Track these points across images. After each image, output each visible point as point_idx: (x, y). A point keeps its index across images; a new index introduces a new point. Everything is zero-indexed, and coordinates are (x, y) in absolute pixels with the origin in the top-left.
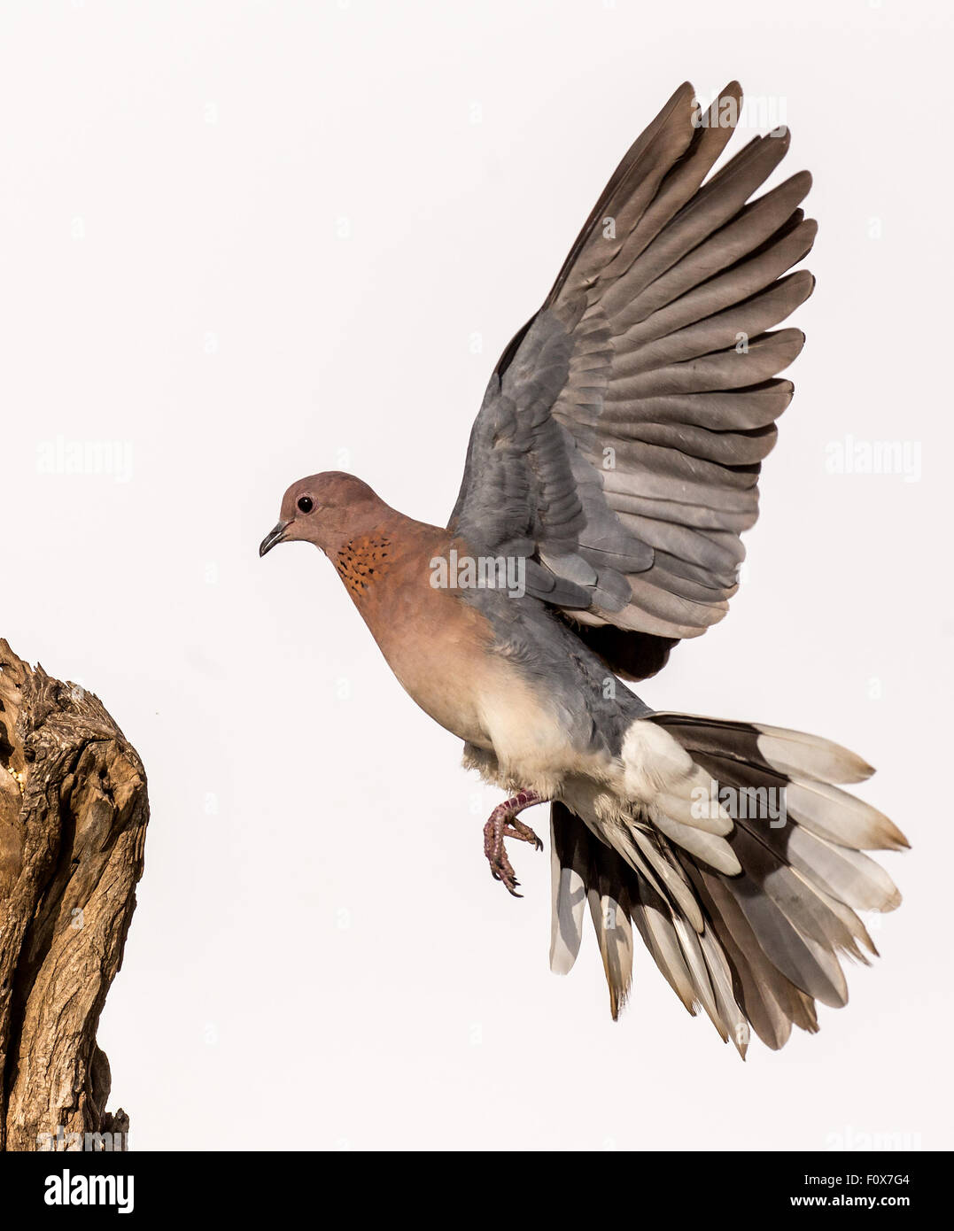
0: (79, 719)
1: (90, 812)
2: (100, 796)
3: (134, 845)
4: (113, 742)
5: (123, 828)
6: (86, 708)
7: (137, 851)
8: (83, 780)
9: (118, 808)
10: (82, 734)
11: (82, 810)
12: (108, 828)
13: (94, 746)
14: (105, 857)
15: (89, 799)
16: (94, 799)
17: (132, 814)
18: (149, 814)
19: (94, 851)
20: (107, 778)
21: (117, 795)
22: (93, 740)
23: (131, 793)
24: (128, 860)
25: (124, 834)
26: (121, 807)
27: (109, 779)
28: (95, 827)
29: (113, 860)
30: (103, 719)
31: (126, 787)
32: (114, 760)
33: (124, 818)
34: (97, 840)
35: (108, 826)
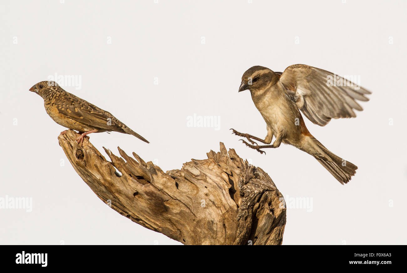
0: (263, 182)
1: (264, 218)
2: (269, 212)
3: (280, 233)
4: (275, 192)
5: (276, 226)
6: (265, 178)
7: (280, 235)
8: (263, 206)
9: (275, 218)
10: (263, 187)
11: (260, 218)
12: (271, 225)
13: (267, 193)
14: (268, 237)
15: (264, 213)
16: (266, 213)
17: (280, 220)
18: (286, 221)
19: (264, 234)
20: (271, 206)
21: (275, 212)
22: (267, 190)
23: (281, 212)
24: (277, 238)
25: (276, 228)
26: (277, 217)
27: (272, 206)
28: (265, 225)
29: (271, 238)
30: (271, 183)
31: (279, 210)
32: (275, 199)
33: (277, 222)
34: (265, 230)
35: (271, 224)
